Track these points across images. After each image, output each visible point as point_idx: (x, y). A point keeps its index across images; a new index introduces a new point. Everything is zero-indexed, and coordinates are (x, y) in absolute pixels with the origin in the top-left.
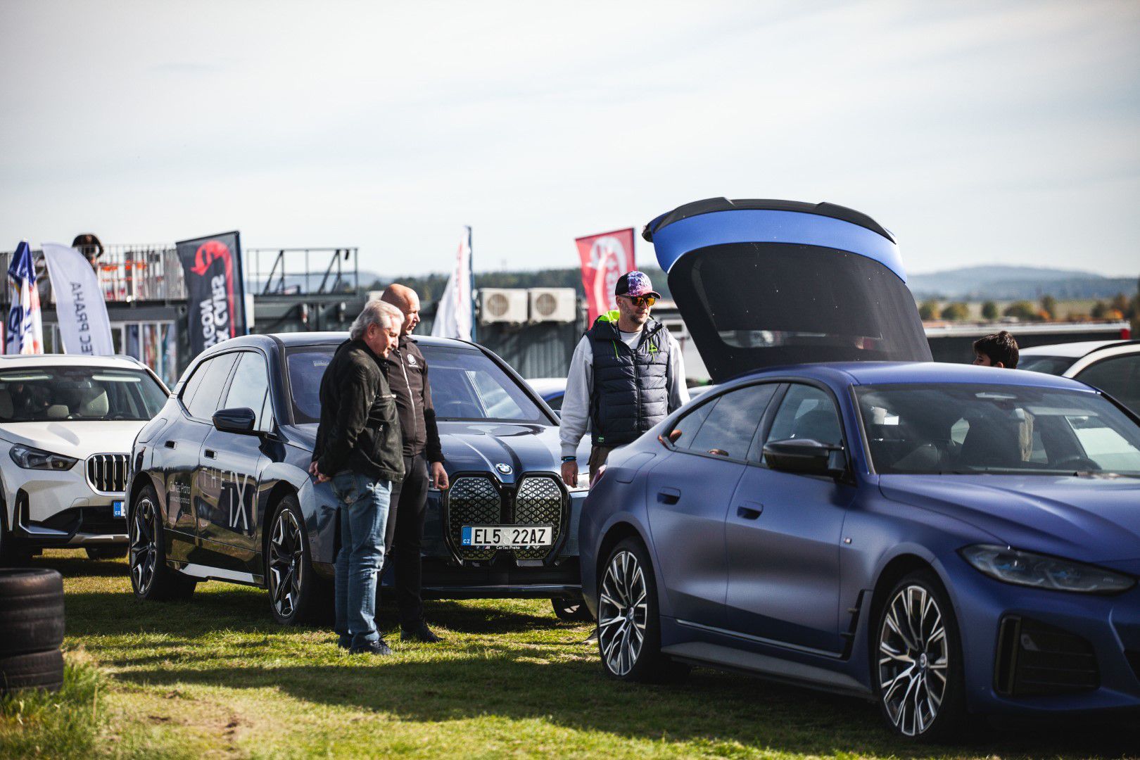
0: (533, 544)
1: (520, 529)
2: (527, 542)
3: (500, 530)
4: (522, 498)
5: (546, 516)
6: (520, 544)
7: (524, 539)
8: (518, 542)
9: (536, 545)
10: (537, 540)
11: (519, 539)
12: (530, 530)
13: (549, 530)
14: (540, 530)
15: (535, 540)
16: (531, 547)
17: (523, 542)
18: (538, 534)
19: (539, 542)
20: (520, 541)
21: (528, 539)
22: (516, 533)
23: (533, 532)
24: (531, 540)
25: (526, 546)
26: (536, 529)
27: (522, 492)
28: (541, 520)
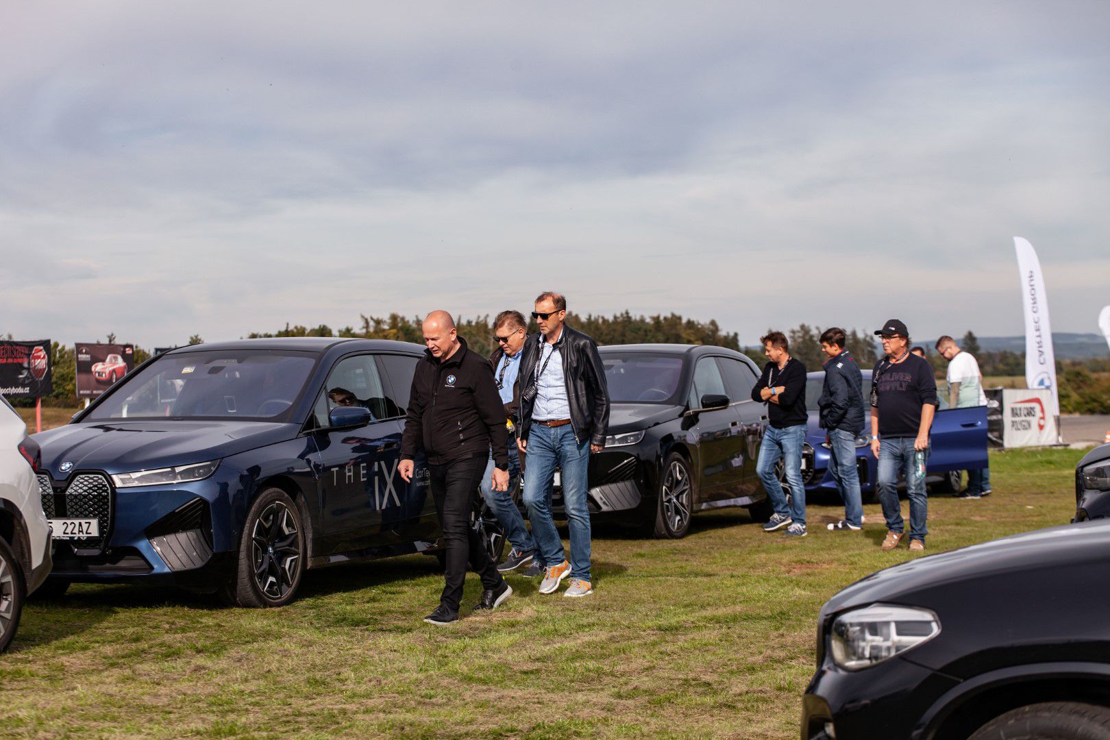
0: (81, 535)
1: (69, 522)
2: (75, 534)
3: (51, 523)
4: (71, 494)
5: (95, 510)
6: (70, 535)
7: (73, 530)
8: (67, 533)
9: (84, 536)
10: (85, 531)
11: (69, 531)
12: (77, 522)
13: (94, 523)
14: (86, 523)
15: (82, 531)
16: (79, 537)
17: (72, 533)
18: (85, 526)
19: (87, 533)
20: (70, 533)
21: (76, 530)
22: (66, 525)
23: (80, 524)
24: (79, 531)
25: (74, 537)
26: (83, 521)
27: (72, 488)
28: (91, 512)
